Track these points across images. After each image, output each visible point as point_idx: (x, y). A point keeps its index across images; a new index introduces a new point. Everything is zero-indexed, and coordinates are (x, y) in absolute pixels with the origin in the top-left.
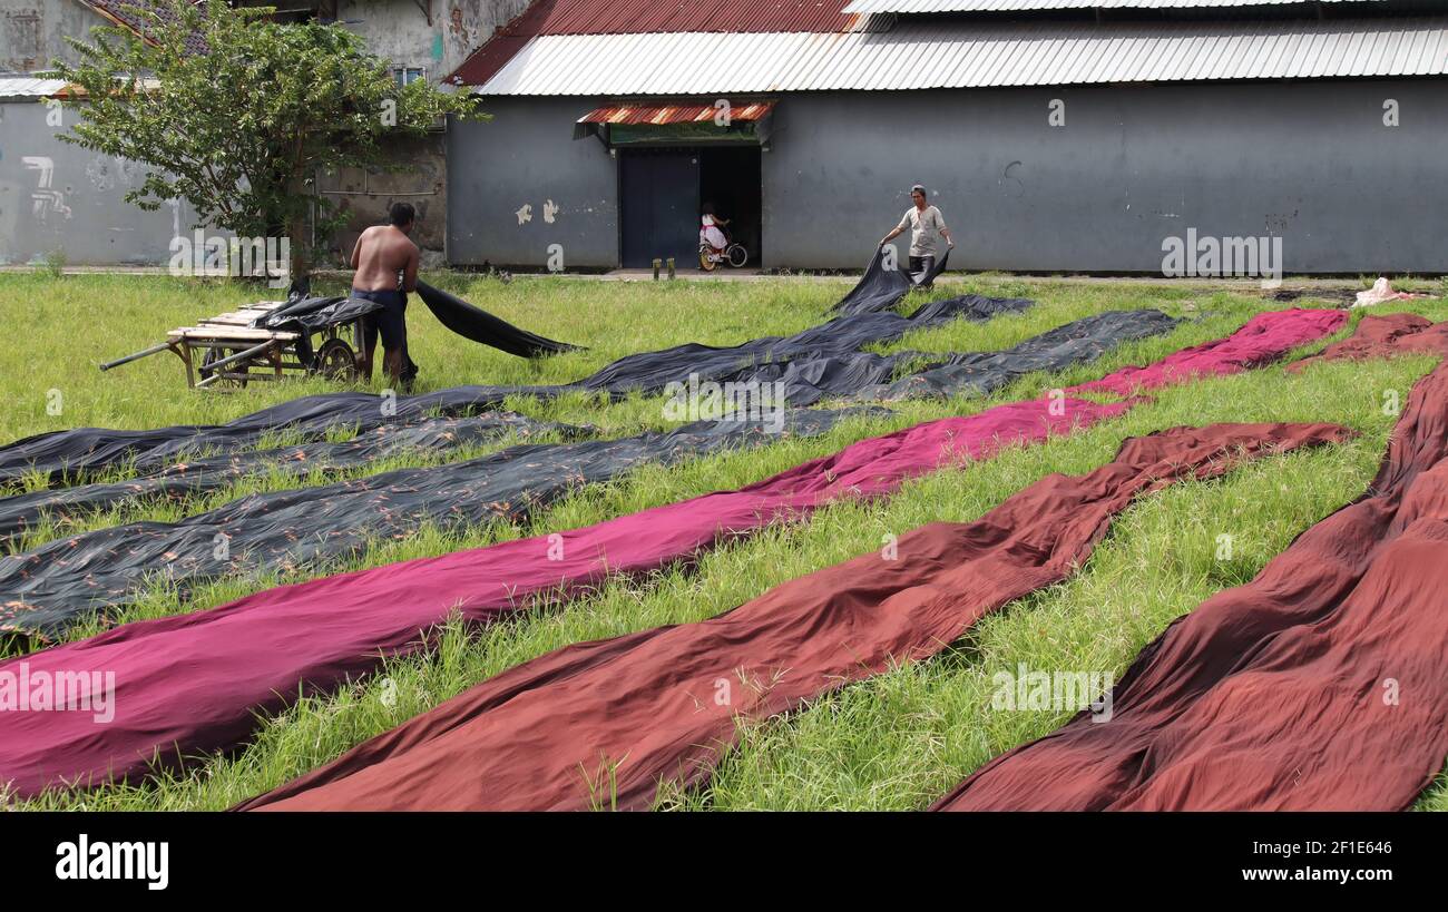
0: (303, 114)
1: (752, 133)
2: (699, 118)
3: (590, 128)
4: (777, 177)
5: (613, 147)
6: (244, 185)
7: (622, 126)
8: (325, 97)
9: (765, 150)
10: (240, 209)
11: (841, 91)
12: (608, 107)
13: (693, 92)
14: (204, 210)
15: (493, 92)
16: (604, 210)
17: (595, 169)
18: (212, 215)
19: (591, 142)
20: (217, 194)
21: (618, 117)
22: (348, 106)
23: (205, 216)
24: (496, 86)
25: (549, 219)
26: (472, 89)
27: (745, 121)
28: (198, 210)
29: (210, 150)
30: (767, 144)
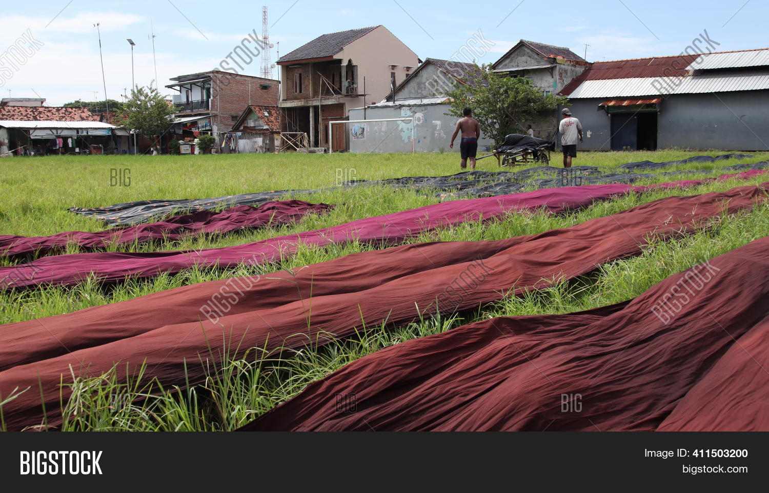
0: (515, 104)
1: (655, 108)
2: (638, 103)
3: (602, 107)
4: (662, 122)
5: (610, 113)
6: (497, 126)
7: (613, 107)
8: (522, 99)
9: (659, 113)
10: (496, 133)
11: (685, 94)
12: (608, 101)
13: (636, 95)
14: (486, 133)
15: (572, 97)
16: (606, 134)
17: (603, 120)
18: (488, 134)
19: (602, 112)
20: (489, 128)
21: (612, 104)
22: (529, 101)
23: (486, 135)
24: (573, 95)
25: (589, 136)
26: (566, 97)
27: (653, 104)
28: (484, 133)
29: (488, 115)
30: (660, 111)
